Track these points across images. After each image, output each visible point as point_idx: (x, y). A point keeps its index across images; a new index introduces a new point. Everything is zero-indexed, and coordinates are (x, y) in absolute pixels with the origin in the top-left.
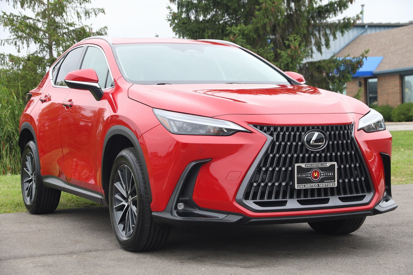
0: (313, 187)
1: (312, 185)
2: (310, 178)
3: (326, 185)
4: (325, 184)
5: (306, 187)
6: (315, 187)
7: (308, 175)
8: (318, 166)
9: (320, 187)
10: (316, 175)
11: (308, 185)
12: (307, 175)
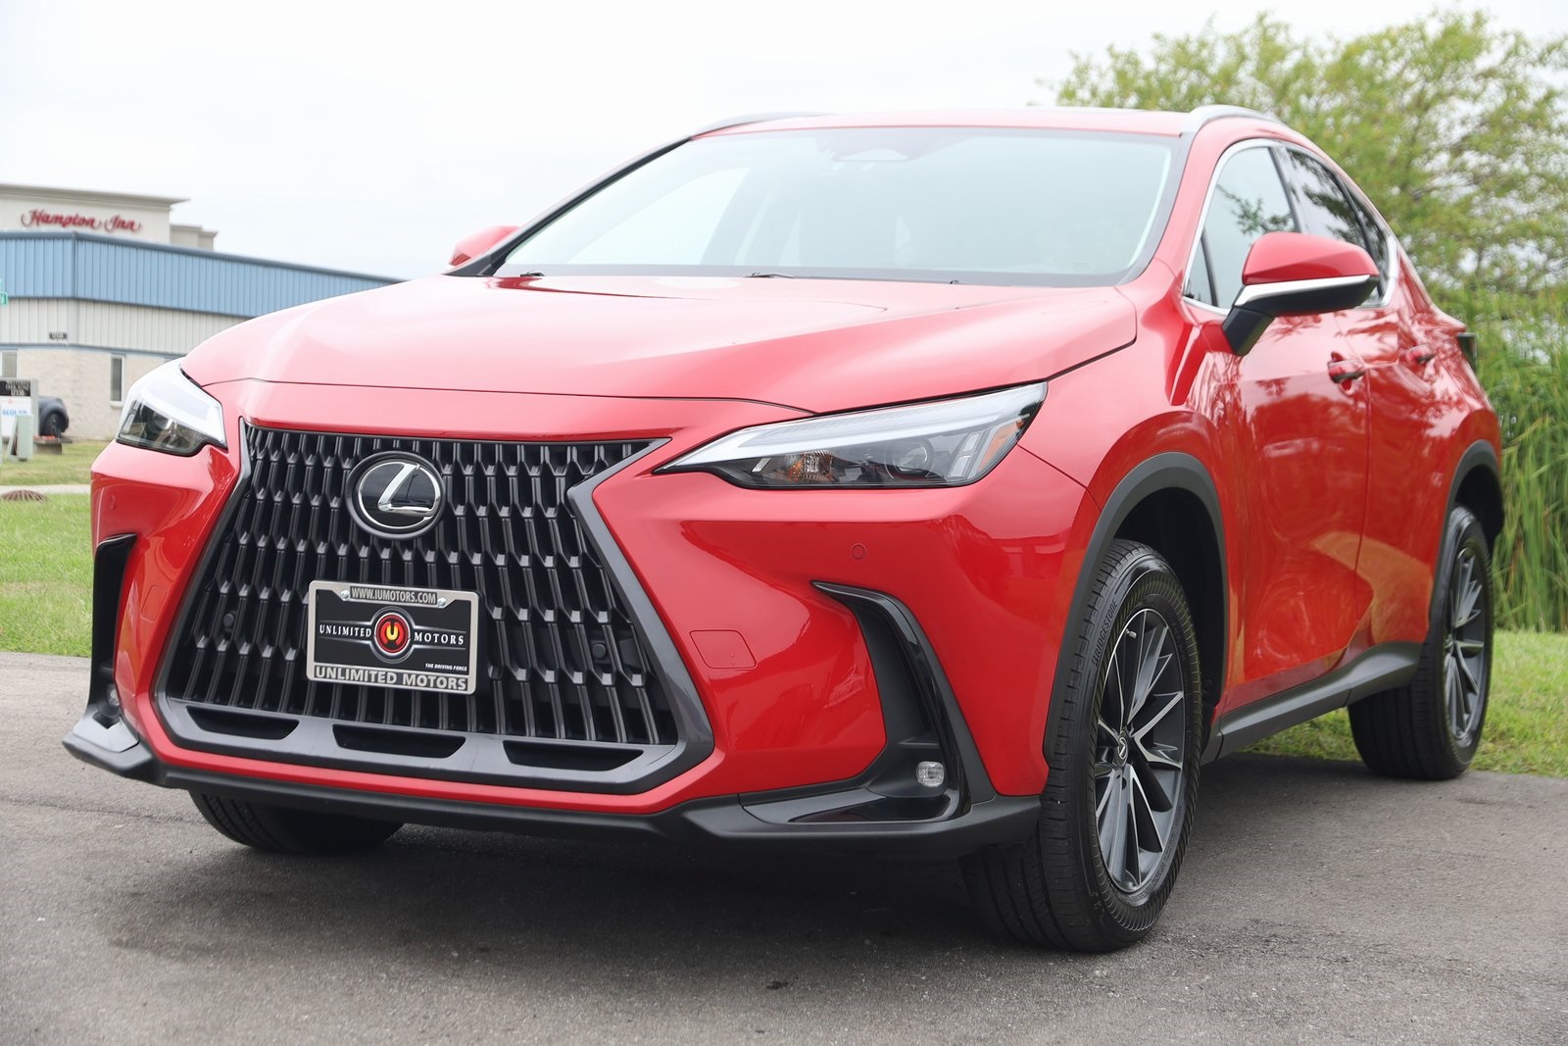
0: (376, 681)
1: (373, 673)
2: (368, 646)
3: (429, 681)
4: (427, 676)
5: (347, 678)
6: (386, 683)
7: (364, 633)
8: (400, 601)
9: (406, 685)
10: (392, 633)
11: (357, 671)
12: (357, 629)
